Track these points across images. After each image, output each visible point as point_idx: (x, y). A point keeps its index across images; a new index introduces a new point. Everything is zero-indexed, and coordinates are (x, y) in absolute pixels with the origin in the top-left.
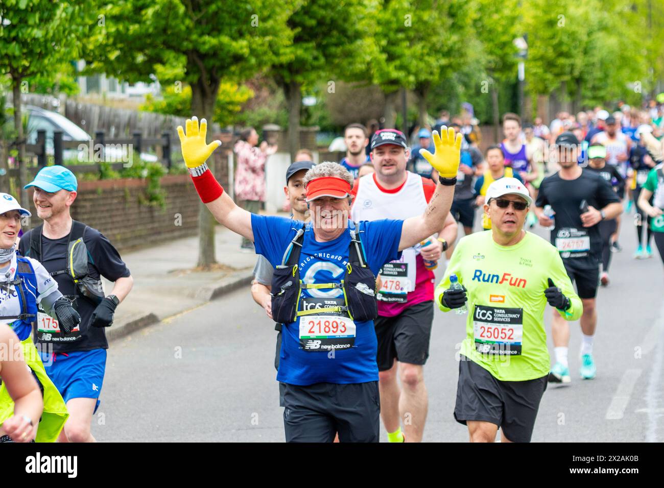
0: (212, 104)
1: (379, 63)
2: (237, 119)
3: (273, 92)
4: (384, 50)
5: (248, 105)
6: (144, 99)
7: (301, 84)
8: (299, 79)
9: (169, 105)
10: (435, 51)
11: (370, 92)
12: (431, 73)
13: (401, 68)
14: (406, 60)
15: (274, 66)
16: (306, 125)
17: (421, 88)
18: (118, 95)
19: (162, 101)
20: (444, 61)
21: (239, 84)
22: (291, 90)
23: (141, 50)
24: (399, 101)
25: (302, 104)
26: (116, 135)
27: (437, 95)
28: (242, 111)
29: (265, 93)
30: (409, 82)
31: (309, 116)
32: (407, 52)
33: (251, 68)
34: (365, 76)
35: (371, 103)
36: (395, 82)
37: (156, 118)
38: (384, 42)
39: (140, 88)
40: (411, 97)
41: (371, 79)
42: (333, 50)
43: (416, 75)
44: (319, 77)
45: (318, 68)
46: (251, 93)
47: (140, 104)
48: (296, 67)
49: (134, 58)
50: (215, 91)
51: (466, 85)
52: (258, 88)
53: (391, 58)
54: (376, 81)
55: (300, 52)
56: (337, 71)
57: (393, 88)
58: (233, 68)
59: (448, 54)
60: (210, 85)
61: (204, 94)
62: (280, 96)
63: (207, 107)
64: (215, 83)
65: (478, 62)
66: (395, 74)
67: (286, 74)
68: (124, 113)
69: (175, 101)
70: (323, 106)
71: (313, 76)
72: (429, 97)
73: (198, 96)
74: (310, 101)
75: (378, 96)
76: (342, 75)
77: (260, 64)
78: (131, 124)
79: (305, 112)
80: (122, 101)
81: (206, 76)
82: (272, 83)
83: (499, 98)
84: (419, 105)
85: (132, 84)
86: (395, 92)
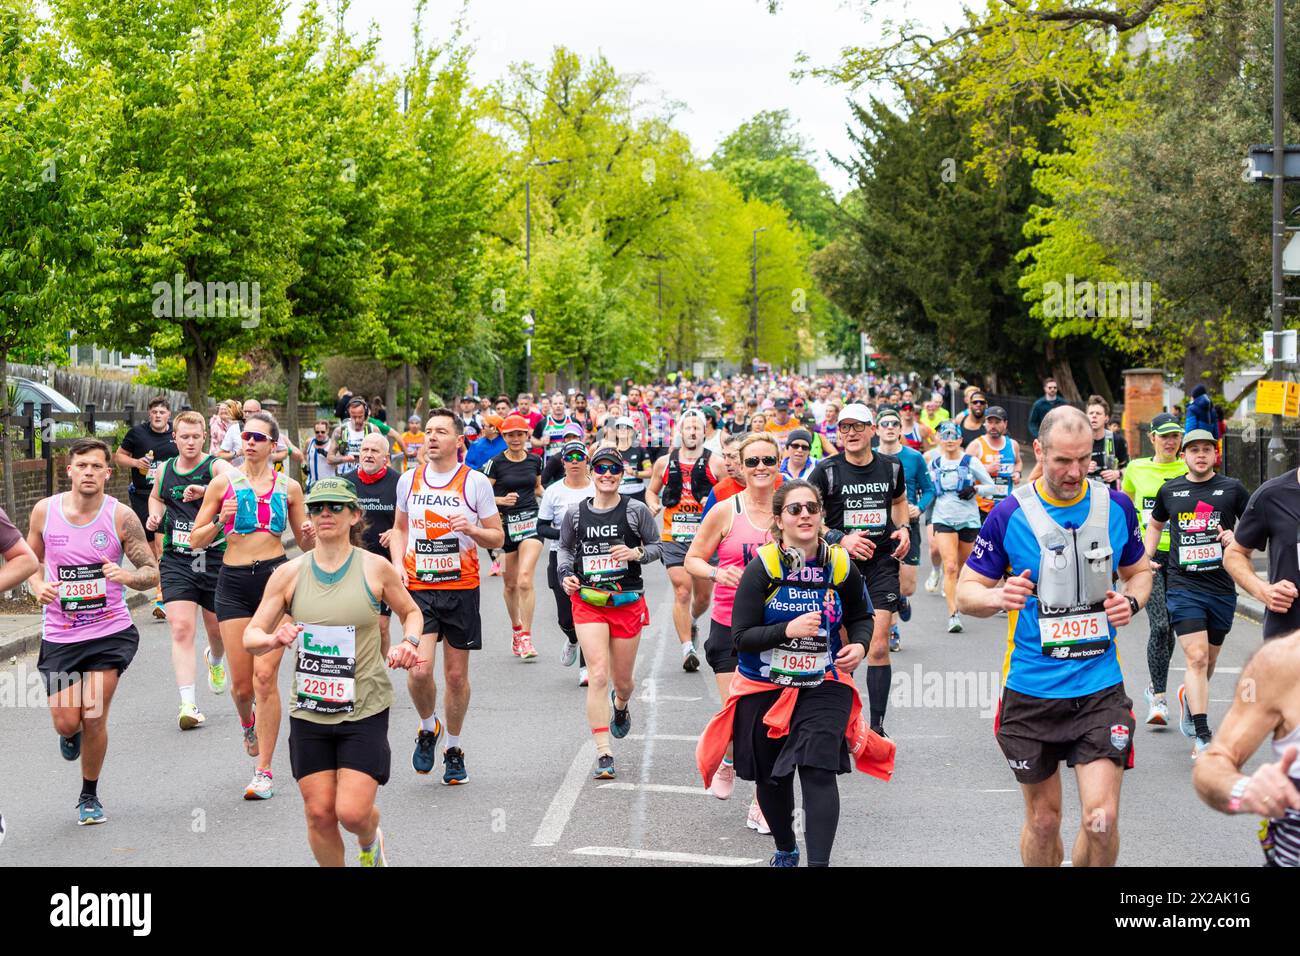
0: (207, 377)
1: (382, 339)
2: (234, 393)
3: (272, 366)
4: (386, 324)
5: (245, 378)
6: (138, 370)
7: (301, 358)
8: (298, 352)
9: (164, 377)
10: (438, 324)
11: (373, 367)
12: (435, 349)
13: (403, 342)
14: (408, 335)
15: (273, 339)
16: (305, 400)
17: (425, 364)
18: (111, 366)
19: (156, 373)
20: (448, 337)
21: (237, 357)
22: (290, 363)
23: (135, 320)
24: (402, 376)
25: (302, 378)
26: (108, 408)
27: (443, 370)
28: (240, 385)
29: (264, 367)
30: (411, 358)
31: (309, 391)
33: (248, 342)
34: (367, 350)
35: (374, 378)
36: (398, 357)
37: (150, 391)
38: (386, 315)
39: (135, 359)
40: (414, 372)
41: (373, 354)
42: (334, 323)
43: (419, 350)
44: (320, 351)
45: (322, 341)
46: (250, 367)
47: (132, 375)
48: (295, 340)
49: (127, 327)
50: (211, 364)
51: (472, 362)
52: (257, 362)
53: (394, 331)
54: (378, 356)
55: (300, 324)
56: (338, 345)
57: (397, 363)
58: (230, 340)
59: (453, 329)
60: (206, 358)
61: (199, 367)
62: (279, 369)
63: (203, 381)
64: (212, 356)
65: (485, 338)
66: (398, 350)
67: (284, 346)
68: (117, 385)
69: (171, 373)
70: (324, 380)
71: (313, 349)
72: (434, 373)
73: (193, 368)
74: (310, 375)
75: (381, 371)
76: (343, 349)
78: (124, 396)
79: (305, 386)
80: (115, 372)
81: (201, 348)
82: (271, 356)
83: (505, 373)
84: (423, 380)
85: (126, 356)
86: (398, 367)
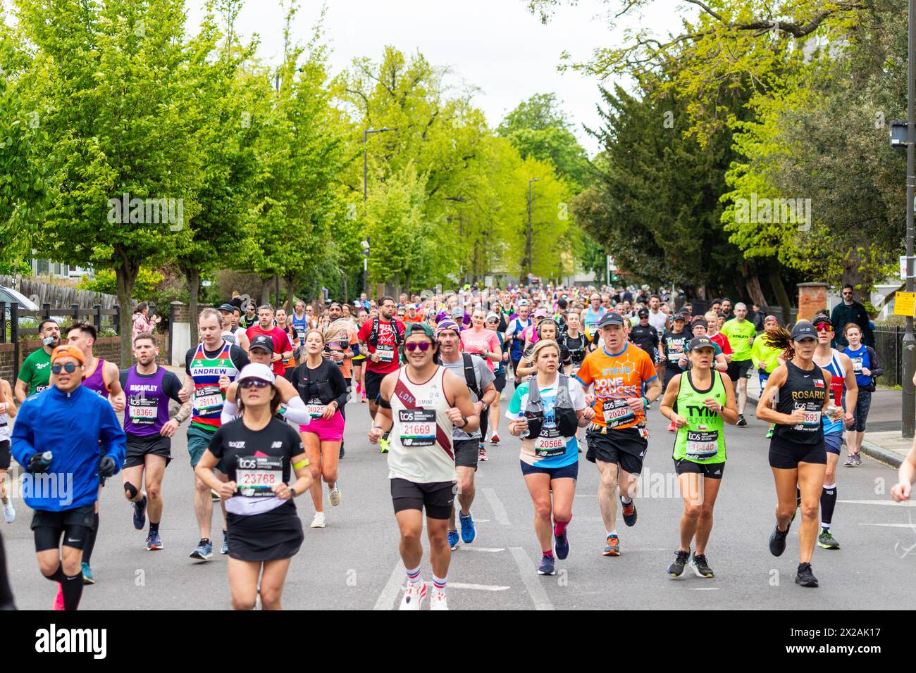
0: (132, 284)
1: (259, 256)
2: (151, 297)
3: (179, 276)
4: (262, 247)
5: (159, 286)
6: (81, 279)
7: (200, 271)
8: (198, 267)
9: (100, 285)
10: (301, 248)
11: (252, 278)
12: (298, 265)
13: (275, 260)
14: (279, 255)
15: (179, 257)
16: (203, 301)
17: (290, 276)
18: (62, 276)
19: (94, 281)
20: (307, 256)
21: (154, 270)
22: (192, 275)
23: (80, 243)
24: (274, 285)
25: (200, 286)
26: (60, 307)
27: (302, 281)
28: (155, 290)
29: (173, 277)
30: (280, 271)
31: (206, 295)
32: (280, 248)
33: (161, 259)
34: (248, 266)
35: (253, 286)
36: (271, 271)
37: (90, 294)
38: (262, 241)
39: (79, 271)
40: (282, 282)
41: (252, 269)
42: (223, 246)
43: (286, 266)
44: (214, 266)
45: (213, 259)
46: (163, 278)
47: (77, 282)
48: (195, 258)
49: (74, 248)
50: (134, 275)
51: (324, 275)
52: (168, 274)
53: (268, 252)
54: (256, 270)
55: (198, 246)
56: (227, 262)
57: (270, 275)
58: (148, 258)
59: (311, 251)
60: (131, 270)
61: (126, 277)
62: (184, 279)
63: (128, 287)
64: (135, 269)
65: (334, 257)
66: (270, 265)
67: (188, 262)
68: (66, 290)
69: (105, 282)
70: (217, 287)
71: (209, 265)
72: (296, 282)
73: (121, 278)
74: (207, 284)
75: (258, 281)
76: (230, 265)
77: (168, 256)
78: (71, 298)
79: (203, 291)
80: (64, 280)
81: (127, 263)
82: (178, 269)
83: (348, 283)
84: (288, 288)
85: (73, 269)
86: (271, 278)
